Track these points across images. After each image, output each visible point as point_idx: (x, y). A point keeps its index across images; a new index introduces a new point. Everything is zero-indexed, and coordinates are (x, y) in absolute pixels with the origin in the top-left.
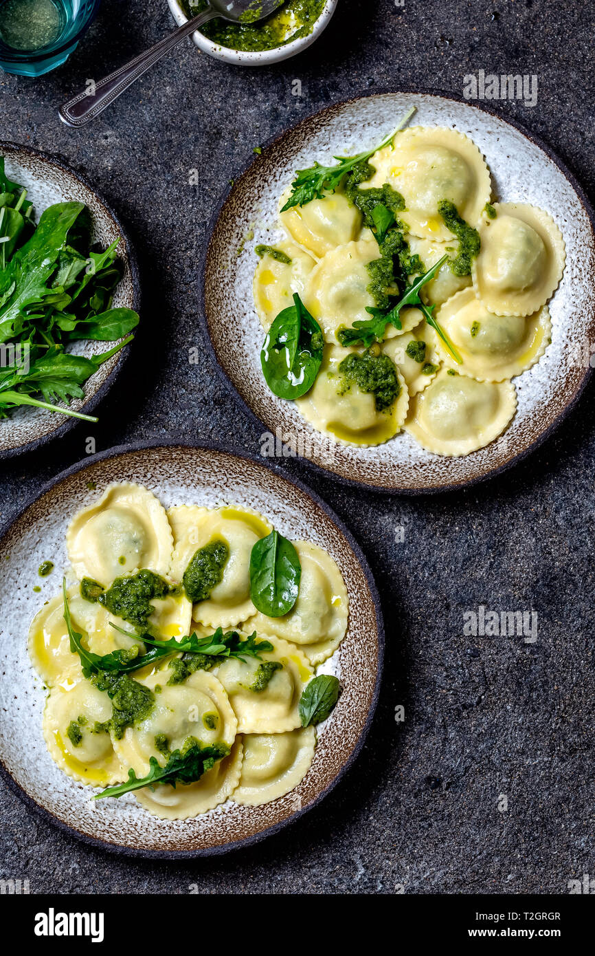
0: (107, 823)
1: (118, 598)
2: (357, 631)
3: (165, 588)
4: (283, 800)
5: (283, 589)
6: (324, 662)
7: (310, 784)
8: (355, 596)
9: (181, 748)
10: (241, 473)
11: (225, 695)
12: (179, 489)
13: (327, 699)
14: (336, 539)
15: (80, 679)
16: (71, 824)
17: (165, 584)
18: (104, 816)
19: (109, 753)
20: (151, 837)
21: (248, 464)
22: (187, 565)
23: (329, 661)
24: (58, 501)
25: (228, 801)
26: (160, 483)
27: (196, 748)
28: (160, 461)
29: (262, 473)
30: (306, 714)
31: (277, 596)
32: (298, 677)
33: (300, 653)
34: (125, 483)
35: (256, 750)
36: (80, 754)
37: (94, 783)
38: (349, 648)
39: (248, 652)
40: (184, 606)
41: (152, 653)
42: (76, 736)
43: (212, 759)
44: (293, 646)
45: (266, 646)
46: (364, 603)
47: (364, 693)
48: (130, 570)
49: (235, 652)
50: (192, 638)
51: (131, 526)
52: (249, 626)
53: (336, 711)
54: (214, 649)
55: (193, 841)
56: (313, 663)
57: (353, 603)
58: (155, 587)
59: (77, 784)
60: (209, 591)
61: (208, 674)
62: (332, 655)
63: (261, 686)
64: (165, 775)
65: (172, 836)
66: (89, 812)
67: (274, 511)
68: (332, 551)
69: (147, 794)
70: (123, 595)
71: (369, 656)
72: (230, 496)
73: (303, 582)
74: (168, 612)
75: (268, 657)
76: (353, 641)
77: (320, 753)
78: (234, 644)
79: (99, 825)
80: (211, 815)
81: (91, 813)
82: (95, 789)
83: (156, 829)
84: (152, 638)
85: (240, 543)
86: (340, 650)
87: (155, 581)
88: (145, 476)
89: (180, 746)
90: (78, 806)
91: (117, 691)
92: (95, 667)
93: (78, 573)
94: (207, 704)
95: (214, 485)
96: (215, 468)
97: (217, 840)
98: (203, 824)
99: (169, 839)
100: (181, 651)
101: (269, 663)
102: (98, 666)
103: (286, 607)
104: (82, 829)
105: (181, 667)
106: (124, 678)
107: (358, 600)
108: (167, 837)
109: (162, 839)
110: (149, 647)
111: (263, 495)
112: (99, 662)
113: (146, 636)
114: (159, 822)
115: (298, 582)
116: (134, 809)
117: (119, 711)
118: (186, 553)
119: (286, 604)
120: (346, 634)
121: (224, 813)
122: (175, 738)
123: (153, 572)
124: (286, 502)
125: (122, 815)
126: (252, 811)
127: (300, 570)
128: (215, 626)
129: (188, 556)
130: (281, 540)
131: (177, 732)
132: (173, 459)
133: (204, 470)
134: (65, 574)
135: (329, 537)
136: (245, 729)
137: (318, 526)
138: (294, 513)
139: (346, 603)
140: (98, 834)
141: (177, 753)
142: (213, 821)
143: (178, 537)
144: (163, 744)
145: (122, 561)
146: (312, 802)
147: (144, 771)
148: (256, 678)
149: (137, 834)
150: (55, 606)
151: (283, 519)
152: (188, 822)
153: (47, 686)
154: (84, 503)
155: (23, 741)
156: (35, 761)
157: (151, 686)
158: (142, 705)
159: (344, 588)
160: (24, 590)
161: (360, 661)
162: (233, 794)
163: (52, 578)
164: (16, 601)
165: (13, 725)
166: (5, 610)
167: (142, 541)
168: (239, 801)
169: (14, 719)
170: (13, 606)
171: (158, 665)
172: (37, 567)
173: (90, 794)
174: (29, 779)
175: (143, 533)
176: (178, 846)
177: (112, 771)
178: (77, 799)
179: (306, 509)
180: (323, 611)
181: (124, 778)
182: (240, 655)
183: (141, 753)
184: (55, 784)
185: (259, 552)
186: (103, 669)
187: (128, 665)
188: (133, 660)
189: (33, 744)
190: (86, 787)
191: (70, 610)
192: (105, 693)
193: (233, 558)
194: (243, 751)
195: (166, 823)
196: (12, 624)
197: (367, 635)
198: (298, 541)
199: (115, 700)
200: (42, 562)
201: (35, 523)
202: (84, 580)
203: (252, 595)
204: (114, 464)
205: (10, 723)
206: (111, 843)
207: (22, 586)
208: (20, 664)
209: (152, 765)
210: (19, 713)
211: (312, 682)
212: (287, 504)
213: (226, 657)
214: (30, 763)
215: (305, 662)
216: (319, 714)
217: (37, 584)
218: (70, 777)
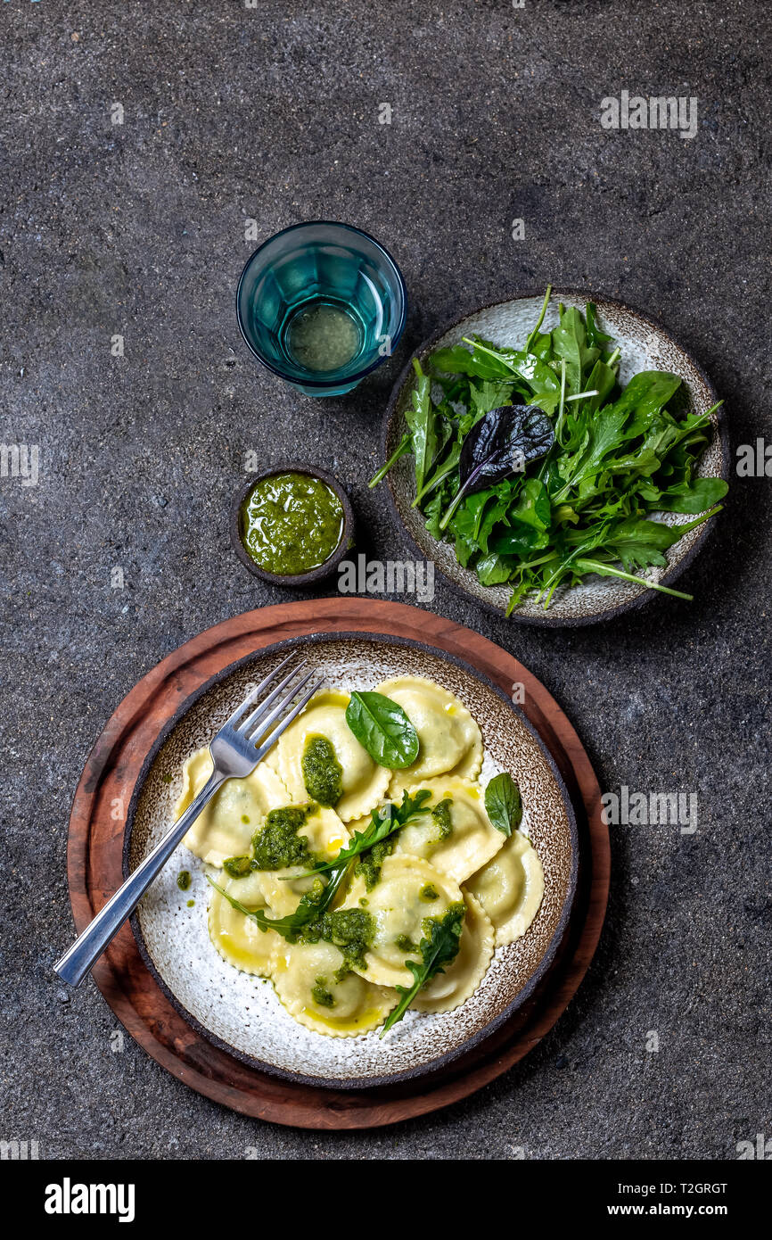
0: (411, 1049)
1: (268, 853)
2: (489, 721)
3: (300, 813)
5: (399, 736)
6: (481, 770)
7: (554, 879)
8: (464, 693)
9: (424, 935)
11: (424, 861)
13: (510, 798)
14: (410, 657)
15: (289, 949)
16: (383, 1074)
17: (296, 811)
18: (404, 1046)
19: (366, 986)
20: (458, 1031)
21: (286, 653)
22: (303, 780)
23: (485, 766)
24: (150, 813)
25: (496, 950)
27: (435, 924)
28: (209, 711)
29: (305, 652)
30: (503, 825)
31: (401, 748)
32: (471, 801)
33: (456, 778)
34: (194, 755)
35: (486, 888)
37: (372, 1027)
38: (494, 741)
39: (412, 813)
40: (327, 816)
41: (334, 876)
42: (326, 998)
44: (446, 778)
45: (425, 795)
46: (477, 692)
47: (537, 767)
48: (258, 824)
49: (403, 821)
50: (356, 837)
52: (395, 791)
53: (525, 802)
54: (382, 831)
55: (496, 1005)
56: (473, 778)
57: (467, 700)
58: (289, 820)
60: (339, 786)
61: (395, 857)
62: (484, 759)
63: (447, 829)
64: (428, 968)
65: (474, 1016)
67: (338, 678)
68: (414, 671)
69: (425, 999)
70: (271, 848)
71: (517, 733)
73: (410, 718)
74: (318, 833)
75: (432, 804)
76: (492, 732)
77: (541, 847)
78: (396, 814)
79: (407, 1056)
81: (390, 1052)
82: (377, 1032)
83: (456, 1021)
84: (325, 864)
85: (333, 726)
86: (487, 749)
87: (287, 815)
89: (420, 935)
90: (375, 1056)
91: (330, 933)
92: (297, 929)
93: (216, 863)
94: (415, 882)
97: (516, 988)
98: (491, 985)
99: (474, 1020)
100: (356, 856)
101: (438, 806)
102: (297, 926)
103: (415, 749)
104: (396, 1071)
105: (367, 870)
106: (327, 917)
107: (469, 694)
108: (471, 1019)
109: (469, 1025)
111: (318, 671)
112: (296, 921)
113: (318, 866)
114: (453, 1014)
115: (405, 716)
116: (424, 1021)
117: (346, 946)
118: (292, 767)
119: (413, 745)
120: (481, 731)
121: (501, 962)
122: (411, 932)
123: (279, 808)
124: (342, 661)
125: (417, 1034)
126: (524, 941)
127: (400, 708)
128: (367, 812)
129: (297, 772)
130: (364, 696)
131: (410, 924)
132: (218, 701)
134: (204, 871)
135: (403, 661)
136: (463, 873)
137: (386, 660)
138: (356, 666)
139: (461, 705)
140: (412, 1064)
141: (423, 941)
142: (498, 976)
144: (405, 944)
145: (246, 820)
146: (569, 890)
147: (408, 980)
148: (438, 826)
149: (444, 1038)
150: (217, 905)
151: (350, 678)
152: (478, 994)
153: (265, 978)
154: (173, 799)
155: (284, 1040)
156: (308, 1048)
157: (356, 905)
158: (361, 926)
159: (449, 694)
160: (179, 913)
161: (512, 744)
162: (496, 941)
163: (195, 884)
164: (181, 928)
165: (264, 1033)
166: (179, 942)
167: (249, 791)
168: (506, 942)
169: (261, 1027)
170: (183, 934)
171: (346, 885)
172: (175, 884)
173: (376, 1038)
174: (316, 1066)
175: (244, 783)
176: (488, 1019)
177: (378, 1004)
178: (369, 1051)
179: (365, 653)
180: (447, 727)
181: (395, 1002)
182: (409, 820)
183: (393, 967)
184: (340, 1052)
185: (354, 720)
186: (304, 924)
187: (322, 903)
188: (323, 895)
189: (296, 1035)
190: (368, 1036)
191: (234, 898)
192: (321, 942)
193: (336, 743)
194: (476, 897)
195: (460, 1010)
196: (194, 949)
197: (500, 717)
198: (379, 687)
199: (335, 940)
200: (176, 876)
201: (145, 848)
202: (226, 864)
203: (378, 762)
204: (173, 744)
205: (261, 1033)
206: (430, 1061)
207: (176, 911)
208: (228, 978)
209: (411, 970)
210: (262, 1019)
211: (486, 793)
212: (344, 663)
213: (398, 830)
214: (305, 1052)
215: (465, 782)
216: (513, 817)
217: (187, 900)
218: (349, 1038)
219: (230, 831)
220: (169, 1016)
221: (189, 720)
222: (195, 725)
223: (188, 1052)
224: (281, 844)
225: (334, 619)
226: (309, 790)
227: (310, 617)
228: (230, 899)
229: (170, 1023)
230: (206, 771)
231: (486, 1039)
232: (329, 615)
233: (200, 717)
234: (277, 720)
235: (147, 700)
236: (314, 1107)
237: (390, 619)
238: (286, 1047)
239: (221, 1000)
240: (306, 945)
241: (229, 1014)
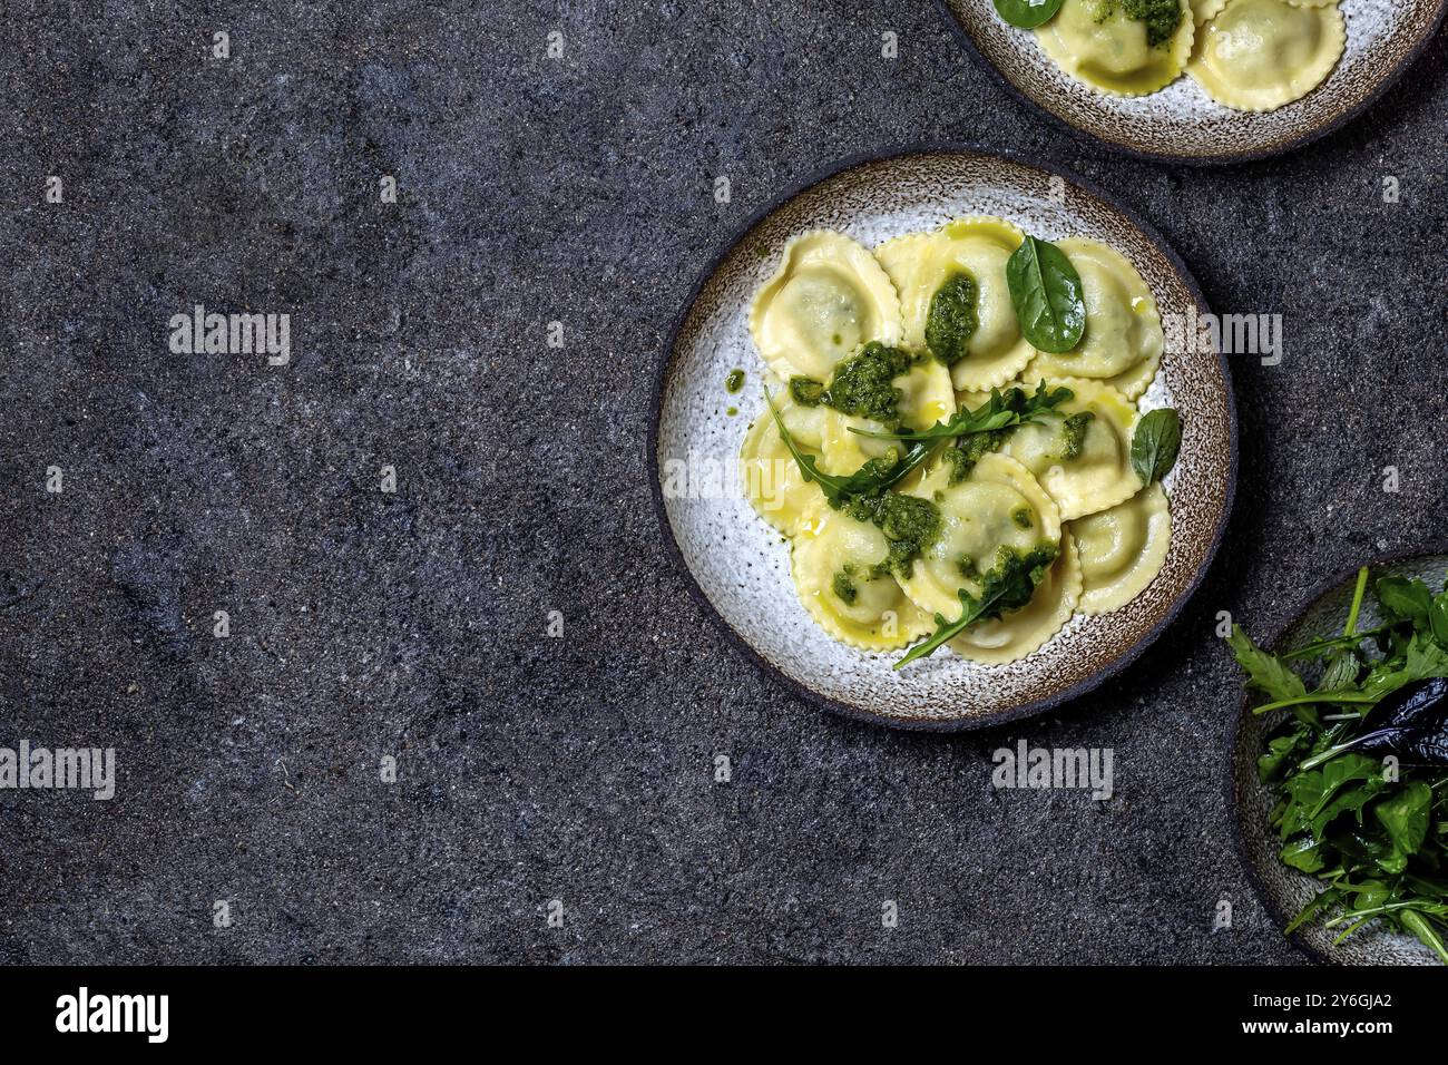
0: (925, 693)
1: (848, 392)
3: (906, 358)
4: (1148, 593)
5: (1064, 312)
6: (1146, 392)
7: (1178, 561)
8: (1162, 292)
9: (994, 566)
10: (960, 173)
11: (1031, 477)
12: (880, 219)
13: (1167, 441)
15: (828, 514)
16: (879, 711)
17: (900, 353)
18: (918, 687)
19: (898, 600)
20: (989, 695)
21: (966, 158)
22: (925, 319)
23: (1152, 387)
24: (725, 286)
25: (1075, 615)
26: (853, 219)
27: (1014, 558)
28: (846, 190)
29: (989, 165)
30: (1144, 469)
31: (1060, 326)
32: (1118, 424)
33: (1111, 389)
34: (807, 234)
35: (1093, 537)
36: (860, 614)
37: (889, 647)
38: (1175, 363)
39: (1042, 409)
40: (938, 375)
41: (916, 451)
42: (847, 592)
43: (1039, 567)
44: (1098, 384)
45: (1064, 395)
46: (1179, 298)
47: (1214, 417)
48: (850, 350)
49: (1025, 416)
50: (962, 414)
51: (834, 290)
52: (1031, 374)
53: (1182, 455)
54: (996, 421)
55: (1047, 684)
56: (1131, 397)
57: (1163, 301)
58: (893, 362)
59: (867, 654)
60: (966, 344)
61: (999, 456)
62: (1154, 380)
63: (1074, 450)
64: (984, 608)
65: (1016, 685)
66: (896, 687)
67: (1018, 210)
68: (1113, 240)
69: (965, 640)
70: (854, 386)
71: (1206, 367)
72: (952, 208)
73: (1087, 295)
74: (919, 390)
75: (1070, 409)
76: (1177, 352)
77: (1179, 515)
78: (1019, 406)
79: (916, 701)
80: (1058, 641)
81: (899, 687)
82: (893, 654)
83: (991, 682)
84: (911, 432)
85: (987, 266)
87: (890, 354)
88: (831, 216)
89: (992, 564)
90: (878, 683)
91: (884, 517)
92: (844, 494)
93: (781, 373)
94: (1011, 496)
95: (926, 200)
96: (922, 176)
97: (1079, 674)
98: (1051, 656)
99: (1014, 690)
100: (953, 436)
101: (1075, 417)
102: (848, 491)
103: (1076, 335)
104: (895, 714)
105: (960, 459)
106: (888, 496)
107: (1168, 295)
108: (1010, 688)
109: (1006, 693)
111: (997, 193)
112: (848, 485)
113: (902, 431)
114: (992, 671)
115: (1079, 293)
116: (954, 664)
117: (896, 542)
118: (919, 303)
119: (1074, 331)
120: (1165, 345)
121: (1075, 633)
122: (982, 556)
123: (883, 342)
124: (1031, 193)
125: (939, 677)
126: (1112, 619)
127: (1079, 278)
128: (986, 387)
129: (924, 302)
130: (1040, 246)
131: (983, 547)
132: (861, 182)
133: (908, 184)
134: (763, 379)
135: (1104, 223)
136: (1072, 510)
137: (1084, 213)
138: (1046, 205)
139: (1154, 304)
140: (919, 713)
141: (991, 573)
142: (1064, 648)
143: (900, 285)
144: (968, 568)
145: (837, 340)
146: (1191, 584)
147: (955, 611)
148: (1065, 441)
149: (969, 697)
150: (764, 425)
151: (1033, 217)
152: (1031, 659)
153: (787, 537)
154: (760, 278)
155: (778, 620)
156: (803, 642)
157: (929, 496)
158: (925, 525)
159: (1144, 285)
160: (715, 418)
161: (1194, 376)
162: (1079, 605)
163: (746, 391)
167: (855, 307)
168: (1090, 611)
169: (757, 594)
170: (708, 444)
171: (928, 464)
172: (724, 382)
173: (890, 663)
174: (803, 668)
176: (1031, 696)
177: (910, 622)
178: (874, 675)
180: (1125, 324)
181: (930, 628)
182: (1034, 418)
183: (944, 590)
184: (839, 663)
185: (1016, 271)
186: (857, 492)
187: (889, 477)
188: (894, 469)
189: (793, 619)
190: (881, 655)
191: (787, 427)
192: (870, 523)
193: (983, 291)
194: (1076, 544)
195: (1002, 670)
198: (1062, 240)
199: (887, 529)
200: (728, 373)
201: (704, 325)
202: (793, 381)
203: (1024, 332)
204: (787, 213)
205: (754, 601)
206: (941, 719)
207: (712, 414)
208: (742, 518)
209: (962, 600)
210: (762, 584)
211: (1140, 424)
212: (1033, 196)
213: (1016, 426)
214: (797, 646)
215: (1120, 399)
216: (1161, 465)
217: (730, 406)
218: (855, 649)
219: (813, 345)
221: (817, 193)
222: (822, 200)
224: (868, 387)
226: (928, 334)
228: (781, 425)
233: (832, 193)
238: (776, 630)
239: (722, 542)
240: (851, 518)
241: (726, 563)
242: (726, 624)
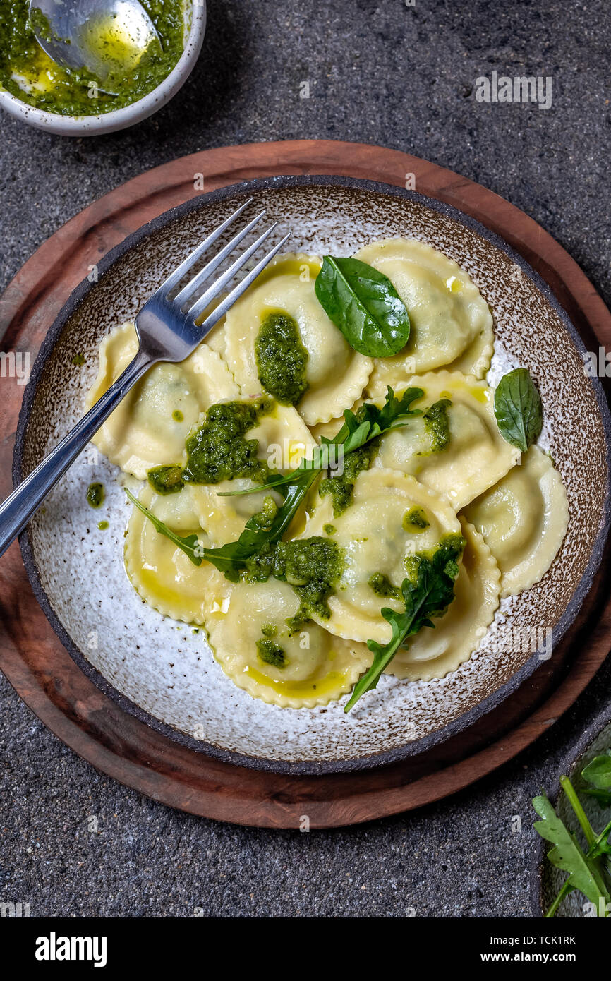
0: (385, 726)
1: (206, 460)
2: (502, 301)
3: (250, 411)
4: (565, 551)
5: (385, 315)
6: (490, 366)
7: (582, 509)
8: (471, 263)
9: (407, 575)
11: (411, 479)
13: (528, 403)
14: (403, 212)
15: (231, 590)
16: (347, 757)
17: (244, 407)
18: (376, 722)
19: (328, 639)
20: (448, 704)
21: (239, 201)
22: (256, 368)
23: (495, 360)
24: (53, 404)
25: (502, 600)
27: (424, 563)
28: (136, 273)
29: (264, 201)
30: (517, 436)
31: (385, 329)
32: (475, 404)
33: (456, 375)
34: (115, 331)
35: (491, 518)
36: (296, 672)
37: (335, 695)
38: (508, 327)
39: (398, 415)
40: (286, 416)
41: (291, 494)
42: (275, 654)
43: (451, 562)
44: (443, 373)
45: (415, 394)
46: (489, 261)
47: (564, 361)
48: (195, 421)
49: (384, 425)
52: (376, 388)
53: (547, 409)
54: (358, 437)
56: (479, 375)
57: (475, 272)
58: (238, 418)
59: (316, 711)
60: (303, 377)
61: (373, 471)
62: (494, 351)
63: (443, 438)
64: (411, 621)
65: (470, 685)
66: (355, 730)
67: (307, 238)
68: (407, 232)
69: (404, 660)
70: (209, 453)
71: (539, 315)
73: (400, 291)
74: (273, 437)
75: (424, 405)
76: (506, 316)
77: (566, 468)
78: (376, 417)
79: (379, 735)
81: (357, 729)
82: (341, 701)
83: (446, 692)
84: (280, 477)
85: (297, 299)
86: (499, 338)
87: (233, 411)
89: (403, 575)
90: (337, 733)
91: (284, 569)
93: (138, 472)
99: (470, 691)
101: (433, 408)
102: (240, 558)
103: (404, 332)
104: (364, 753)
105: (336, 487)
106: (280, 547)
107: (478, 263)
108: (466, 690)
109: (463, 696)
110: (283, 490)
111: (281, 228)
112: (238, 551)
113: (270, 479)
114: (442, 682)
115: (393, 291)
116: (403, 689)
117: (304, 586)
118: (244, 355)
119: (401, 328)
120: (492, 314)
121: (509, 616)
122: (392, 569)
123: (223, 403)
124: (313, 216)
125: (394, 707)
126: (540, 590)
127: (387, 280)
128: (338, 414)
129: (248, 357)
130: (341, 263)
131: (389, 561)
132: (148, 261)
134: (123, 484)
135: (391, 218)
136: (462, 496)
137: (370, 216)
138: (332, 223)
139: (467, 279)
140: (386, 745)
141: (406, 584)
144: (382, 586)
145: (178, 416)
146: (603, 523)
147: (385, 633)
148: (431, 434)
149: (429, 713)
150: (138, 528)
151: (323, 240)
152: (476, 657)
153: (198, 626)
154: (85, 387)
155: (218, 707)
156: (250, 719)
157: (320, 532)
158: (325, 560)
159: (452, 264)
160: (89, 537)
161: (531, 331)
162: (502, 588)
163: (110, 501)
164: (89, 556)
165: (193, 697)
166: (85, 575)
167: (184, 380)
168: (515, 591)
169: (189, 690)
170: (91, 564)
171: (308, 505)
172: (84, 499)
173: (340, 710)
174: (258, 743)
175: (179, 369)
176: (489, 689)
177: (346, 664)
178: (330, 727)
179: (343, 206)
180: (448, 307)
181: (367, 661)
182: (393, 424)
183: (366, 616)
184: (292, 728)
185: (326, 293)
186: (249, 555)
187: (274, 527)
188: (276, 518)
189: (232, 702)
190: (330, 706)
191: (160, 519)
192: (272, 580)
193: (301, 322)
194: (478, 531)
195: (451, 678)
196: (105, 585)
197: (518, 294)
198: (360, 252)
199: (290, 578)
200: (86, 489)
202: (151, 474)
203: (355, 347)
204: (86, 314)
205: (188, 697)
207: (84, 534)
208: (148, 624)
209: (389, 620)
210: (190, 679)
211: (496, 395)
212: (316, 218)
213: (378, 437)
214: (245, 725)
215: (469, 380)
216: (531, 427)
217: (99, 520)
218: (303, 709)
219: (157, 432)
220: (68, 671)
221: (108, 284)
222: (117, 291)
223: (91, 720)
224: (223, 449)
225: (305, 166)
226: (263, 381)
227: (274, 163)
228: (153, 520)
229: (71, 680)
230: (129, 352)
231: (485, 716)
232: (298, 162)
233: (125, 282)
234: (225, 291)
235: (59, 261)
236: (256, 798)
237: (378, 168)
238: (219, 717)
239: (137, 652)
240: (252, 584)
241: (147, 671)
242: (167, 725)
